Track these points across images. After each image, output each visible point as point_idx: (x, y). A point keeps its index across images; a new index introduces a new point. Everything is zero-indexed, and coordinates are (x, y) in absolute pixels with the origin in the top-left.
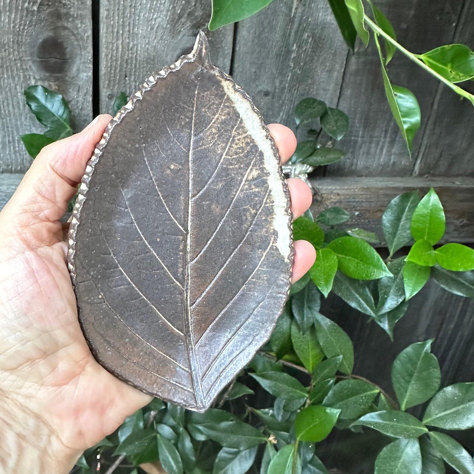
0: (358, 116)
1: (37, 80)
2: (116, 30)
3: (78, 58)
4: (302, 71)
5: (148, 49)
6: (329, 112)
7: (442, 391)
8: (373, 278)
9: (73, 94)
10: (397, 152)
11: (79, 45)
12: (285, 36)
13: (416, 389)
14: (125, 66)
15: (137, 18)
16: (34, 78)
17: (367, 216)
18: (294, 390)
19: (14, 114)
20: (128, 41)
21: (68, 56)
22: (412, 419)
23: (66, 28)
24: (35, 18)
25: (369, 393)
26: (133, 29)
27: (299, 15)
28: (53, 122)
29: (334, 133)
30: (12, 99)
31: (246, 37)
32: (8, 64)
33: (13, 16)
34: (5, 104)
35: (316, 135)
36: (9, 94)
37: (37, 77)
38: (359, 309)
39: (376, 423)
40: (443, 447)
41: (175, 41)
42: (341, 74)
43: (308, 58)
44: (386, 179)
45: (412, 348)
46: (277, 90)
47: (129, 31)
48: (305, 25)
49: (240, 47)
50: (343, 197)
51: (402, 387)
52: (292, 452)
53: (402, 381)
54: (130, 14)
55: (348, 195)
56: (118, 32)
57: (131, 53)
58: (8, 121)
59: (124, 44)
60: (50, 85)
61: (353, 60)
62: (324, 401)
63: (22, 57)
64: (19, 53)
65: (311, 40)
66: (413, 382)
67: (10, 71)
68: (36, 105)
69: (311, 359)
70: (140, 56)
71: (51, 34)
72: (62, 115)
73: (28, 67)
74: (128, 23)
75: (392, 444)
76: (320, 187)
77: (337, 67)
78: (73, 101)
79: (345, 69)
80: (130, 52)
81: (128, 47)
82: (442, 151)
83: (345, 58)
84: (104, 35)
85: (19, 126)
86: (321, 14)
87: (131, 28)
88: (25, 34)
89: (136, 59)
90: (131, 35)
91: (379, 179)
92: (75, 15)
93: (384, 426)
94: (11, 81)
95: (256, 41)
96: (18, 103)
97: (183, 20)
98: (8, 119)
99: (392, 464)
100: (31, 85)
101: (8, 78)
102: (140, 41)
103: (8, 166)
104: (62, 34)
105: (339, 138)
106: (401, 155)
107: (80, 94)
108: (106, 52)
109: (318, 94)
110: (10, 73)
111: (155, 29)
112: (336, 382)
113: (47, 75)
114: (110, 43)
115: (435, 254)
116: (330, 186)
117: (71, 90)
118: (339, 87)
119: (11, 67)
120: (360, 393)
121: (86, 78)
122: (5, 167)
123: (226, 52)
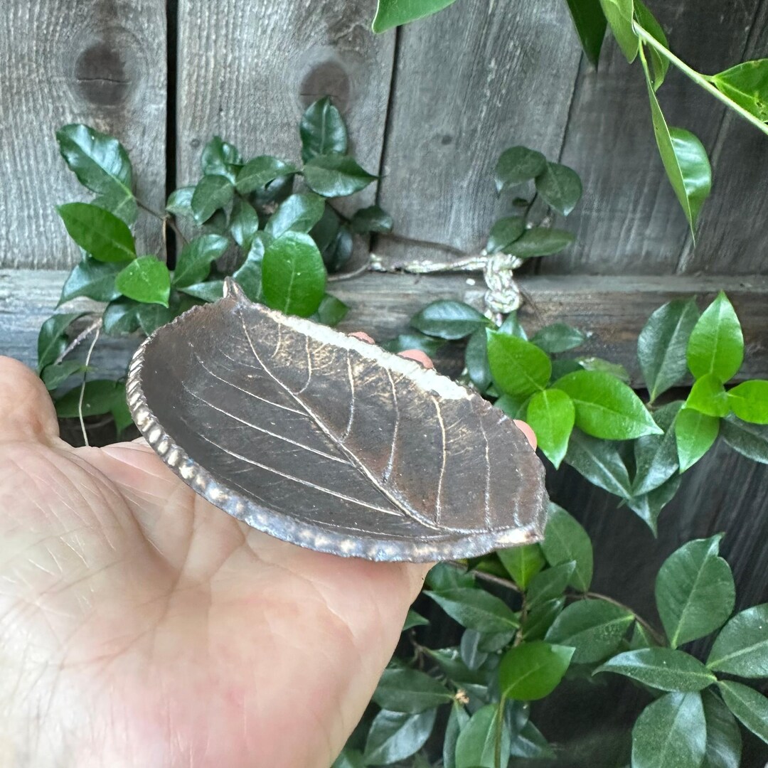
0: (592, 178)
1: (75, 116)
2: (205, 33)
3: (143, 79)
4: (504, 102)
5: (257, 64)
6: (550, 170)
7: (738, 616)
8: (631, 436)
9: (134, 138)
10: (653, 235)
11: (145, 58)
12: (478, 47)
13: (695, 614)
14: (219, 93)
15: (240, 14)
16: (72, 112)
17: (605, 339)
18: (498, 617)
19: (38, 172)
20: (224, 51)
21: (127, 76)
22: (691, 661)
23: (123, 30)
24: (72, 13)
25: (618, 621)
26: (233, 33)
27: (500, 11)
28: (104, 184)
29: (558, 203)
30: (35, 147)
31: (415, 47)
32: (28, 89)
33: (37, 9)
34: (23, 154)
35: (526, 208)
36: (29, 138)
37: (76, 111)
38: (604, 487)
39: (634, 669)
40: (741, 704)
41: (301, 52)
42: (567, 109)
43: (514, 83)
44: (635, 278)
45: (688, 549)
46: (464, 134)
47: (226, 35)
48: (509, 28)
49: (405, 62)
50: (568, 308)
51: (673, 610)
52: (495, 716)
53: (672, 600)
54: (229, 7)
55: (575, 304)
56: (208, 38)
57: (230, 72)
58: (28, 183)
59: (218, 57)
60: (97, 124)
61: (587, 85)
62: (548, 635)
63: (52, 77)
64: (46, 72)
65: (519, 51)
66: (689, 603)
67: (31, 99)
68: (77, 156)
69: (523, 567)
70: (244, 78)
71: (99, 39)
72: (120, 173)
73: (61, 94)
74: (224, 23)
75: (659, 701)
76: (532, 292)
77: (560, 97)
78: (134, 150)
79: (573, 100)
80: (228, 69)
81: (225, 62)
82: (724, 234)
83: (573, 83)
84: (186, 42)
85: (46, 192)
86: (535, 11)
87: (231, 30)
88: (56, 38)
89: (238, 82)
90: (230, 42)
91: (625, 278)
92: (140, 9)
93: (646, 673)
94: (32, 116)
95: (431, 53)
96: (45, 153)
97: (314, 18)
98: (28, 178)
99: (660, 733)
100: (65, 124)
101: (29, 111)
102: (243, 53)
103: (27, 256)
104: (117, 40)
105: (566, 212)
106: (658, 240)
107: (146, 137)
108: (189, 70)
109: (528, 140)
110: (31, 104)
111: (269, 32)
112: (566, 605)
113: (93, 106)
114: (196, 55)
115: (729, 397)
116: (548, 289)
117: (130, 133)
118: (563, 129)
119: (33, 94)
120: (604, 622)
121: (156, 113)
122: (22, 260)
123: (383, 71)
